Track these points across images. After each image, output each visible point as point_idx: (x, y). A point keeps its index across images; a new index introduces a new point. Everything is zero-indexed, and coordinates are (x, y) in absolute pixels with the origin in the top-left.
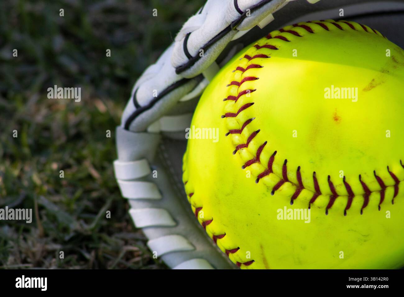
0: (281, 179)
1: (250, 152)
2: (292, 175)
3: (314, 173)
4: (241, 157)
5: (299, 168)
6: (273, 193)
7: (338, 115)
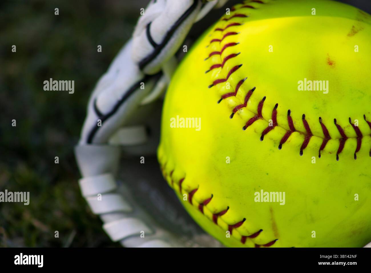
0: (287, 130)
1: (250, 111)
2: (298, 124)
3: (320, 118)
4: (241, 118)
5: (304, 116)
6: (280, 147)
7: (332, 59)
